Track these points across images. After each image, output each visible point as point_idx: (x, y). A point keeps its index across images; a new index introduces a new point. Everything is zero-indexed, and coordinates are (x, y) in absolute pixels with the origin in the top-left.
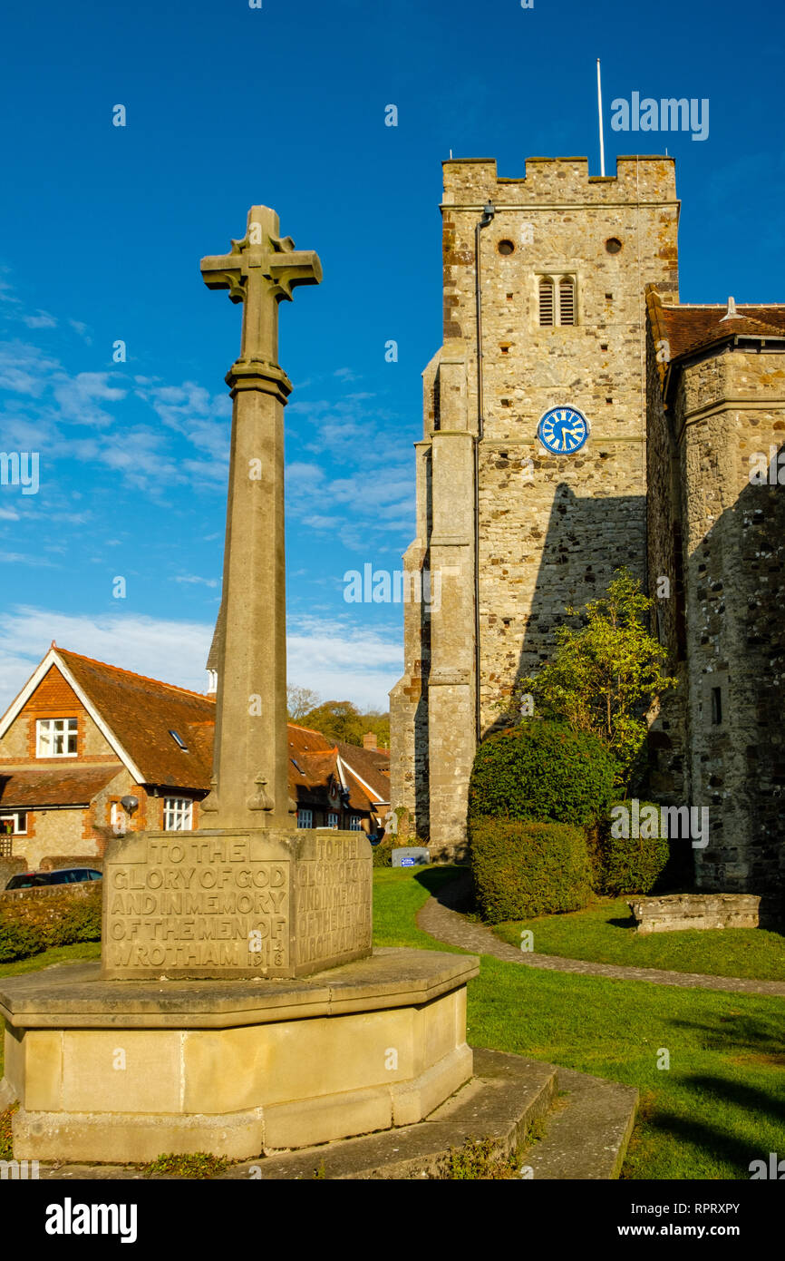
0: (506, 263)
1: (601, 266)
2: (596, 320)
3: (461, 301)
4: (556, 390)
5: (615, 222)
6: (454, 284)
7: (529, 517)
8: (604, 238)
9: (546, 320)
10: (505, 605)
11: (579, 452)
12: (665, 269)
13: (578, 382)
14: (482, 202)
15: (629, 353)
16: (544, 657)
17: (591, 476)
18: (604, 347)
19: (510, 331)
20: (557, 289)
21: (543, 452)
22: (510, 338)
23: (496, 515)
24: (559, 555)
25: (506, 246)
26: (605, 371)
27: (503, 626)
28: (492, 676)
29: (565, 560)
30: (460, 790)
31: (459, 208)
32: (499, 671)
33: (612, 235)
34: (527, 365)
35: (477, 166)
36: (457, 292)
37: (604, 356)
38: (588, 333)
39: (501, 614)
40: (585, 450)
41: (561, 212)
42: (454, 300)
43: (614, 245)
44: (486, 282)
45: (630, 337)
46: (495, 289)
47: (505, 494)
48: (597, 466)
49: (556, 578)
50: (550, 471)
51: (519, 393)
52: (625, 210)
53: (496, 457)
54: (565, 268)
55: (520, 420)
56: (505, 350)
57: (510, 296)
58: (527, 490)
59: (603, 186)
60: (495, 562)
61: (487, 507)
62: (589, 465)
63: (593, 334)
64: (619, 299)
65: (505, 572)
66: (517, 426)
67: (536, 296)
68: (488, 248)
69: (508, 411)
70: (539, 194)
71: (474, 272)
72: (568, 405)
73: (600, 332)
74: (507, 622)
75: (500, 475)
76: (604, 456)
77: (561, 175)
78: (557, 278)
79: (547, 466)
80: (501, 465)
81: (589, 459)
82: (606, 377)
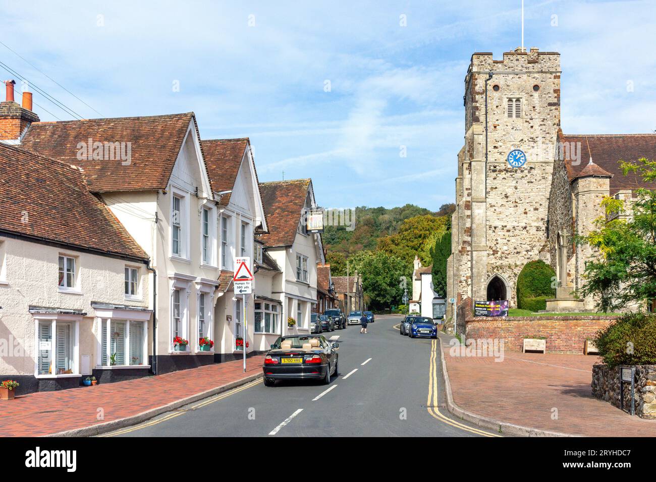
0: (496, 94)
1: (532, 96)
2: (529, 117)
3: (479, 108)
4: (514, 143)
5: (537, 79)
6: (477, 102)
7: (504, 190)
8: (533, 85)
9: (510, 116)
10: (495, 222)
11: (523, 167)
12: (555, 97)
13: (522, 140)
14: (487, 70)
15: (541, 130)
16: (509, 241)
17: (526, 176)
18: (532, 127)
19: (497, 120)
20: (514, 104)
21: (509, 166)
22: (497, 123)
23: (492, 188)
24: (515, 204)
25: (496, 88)
26: (532, 136)
27: (494, 229)
28: (490, 247)
29: (517, 206)
30: (483, 287)
31: (479, 73)
32: (493, 245)
33: (536, 83)
34: (504, 133)
35: (486, 56)
36: (478, 105)
37: (532, 130)
38: (526, 122)
39: (493, 225)
40: (525, 166)
41: (517, 74)
42: (477, 108)
43: (536, 88)
44: (489, 101)
45: (542, 123)
46: (492, 104)
47: (495, 181)
48: (529, 172)
49: (513, 213)
50: (511, 174)
51: (500, 144)
52: (541, 74)
53: (492, 168)
54: (518, 96)
55: (500, 154)
56: (495, 127)
57: (497, 107)
58: (504, 180)
59: (533, 65)
60: (491, 206)
61: (489, 187)
62: (526, 172)
63: (528, 122)
64: (537, 108)
65: (495, 210)
66: (499, 156)
67: (507, 107)
68: (490, 88)
69: (496, 150)
70: (509, 68)
71: (484, 97)
72: (518, 149)
73: (530, 121)
74: (495, 228)
75: (494, 175)
76: (531, 168)
77: (517, 60)
78: (514, 100)
79: (511, 172)
80: (494, 171)
81: (526, 169)
82: (533, 138)
